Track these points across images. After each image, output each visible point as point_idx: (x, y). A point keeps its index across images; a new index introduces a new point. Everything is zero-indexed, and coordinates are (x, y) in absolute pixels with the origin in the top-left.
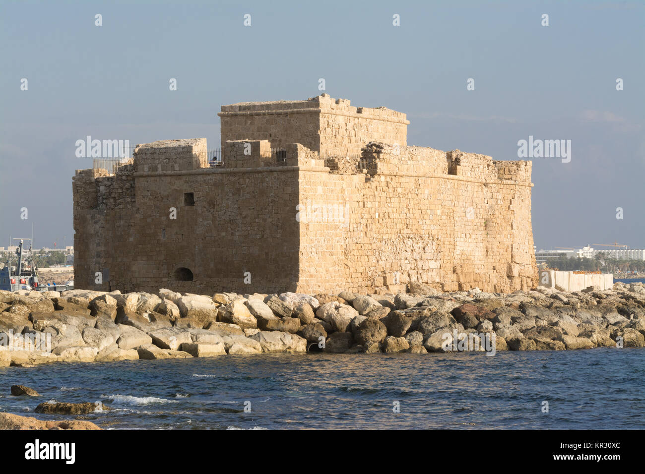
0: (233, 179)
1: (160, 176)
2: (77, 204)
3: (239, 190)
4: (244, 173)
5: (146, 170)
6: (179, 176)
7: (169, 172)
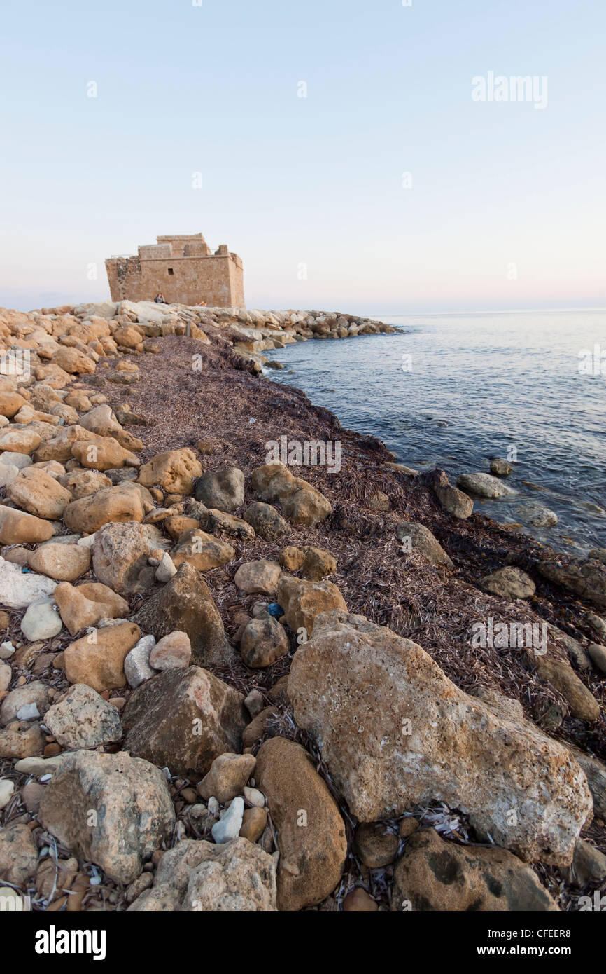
0: (193, 262)
1: (154, 260)
2: (109, 275)
3: (197, 267)
4: (199, 259)
5: (145, 258)
6: (164, 260)
7: (159, 259)
